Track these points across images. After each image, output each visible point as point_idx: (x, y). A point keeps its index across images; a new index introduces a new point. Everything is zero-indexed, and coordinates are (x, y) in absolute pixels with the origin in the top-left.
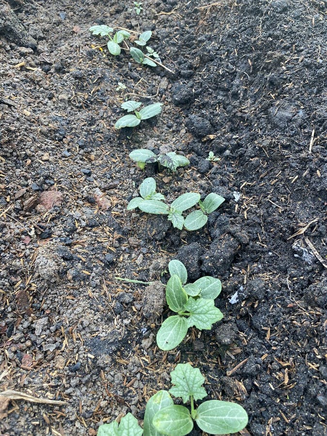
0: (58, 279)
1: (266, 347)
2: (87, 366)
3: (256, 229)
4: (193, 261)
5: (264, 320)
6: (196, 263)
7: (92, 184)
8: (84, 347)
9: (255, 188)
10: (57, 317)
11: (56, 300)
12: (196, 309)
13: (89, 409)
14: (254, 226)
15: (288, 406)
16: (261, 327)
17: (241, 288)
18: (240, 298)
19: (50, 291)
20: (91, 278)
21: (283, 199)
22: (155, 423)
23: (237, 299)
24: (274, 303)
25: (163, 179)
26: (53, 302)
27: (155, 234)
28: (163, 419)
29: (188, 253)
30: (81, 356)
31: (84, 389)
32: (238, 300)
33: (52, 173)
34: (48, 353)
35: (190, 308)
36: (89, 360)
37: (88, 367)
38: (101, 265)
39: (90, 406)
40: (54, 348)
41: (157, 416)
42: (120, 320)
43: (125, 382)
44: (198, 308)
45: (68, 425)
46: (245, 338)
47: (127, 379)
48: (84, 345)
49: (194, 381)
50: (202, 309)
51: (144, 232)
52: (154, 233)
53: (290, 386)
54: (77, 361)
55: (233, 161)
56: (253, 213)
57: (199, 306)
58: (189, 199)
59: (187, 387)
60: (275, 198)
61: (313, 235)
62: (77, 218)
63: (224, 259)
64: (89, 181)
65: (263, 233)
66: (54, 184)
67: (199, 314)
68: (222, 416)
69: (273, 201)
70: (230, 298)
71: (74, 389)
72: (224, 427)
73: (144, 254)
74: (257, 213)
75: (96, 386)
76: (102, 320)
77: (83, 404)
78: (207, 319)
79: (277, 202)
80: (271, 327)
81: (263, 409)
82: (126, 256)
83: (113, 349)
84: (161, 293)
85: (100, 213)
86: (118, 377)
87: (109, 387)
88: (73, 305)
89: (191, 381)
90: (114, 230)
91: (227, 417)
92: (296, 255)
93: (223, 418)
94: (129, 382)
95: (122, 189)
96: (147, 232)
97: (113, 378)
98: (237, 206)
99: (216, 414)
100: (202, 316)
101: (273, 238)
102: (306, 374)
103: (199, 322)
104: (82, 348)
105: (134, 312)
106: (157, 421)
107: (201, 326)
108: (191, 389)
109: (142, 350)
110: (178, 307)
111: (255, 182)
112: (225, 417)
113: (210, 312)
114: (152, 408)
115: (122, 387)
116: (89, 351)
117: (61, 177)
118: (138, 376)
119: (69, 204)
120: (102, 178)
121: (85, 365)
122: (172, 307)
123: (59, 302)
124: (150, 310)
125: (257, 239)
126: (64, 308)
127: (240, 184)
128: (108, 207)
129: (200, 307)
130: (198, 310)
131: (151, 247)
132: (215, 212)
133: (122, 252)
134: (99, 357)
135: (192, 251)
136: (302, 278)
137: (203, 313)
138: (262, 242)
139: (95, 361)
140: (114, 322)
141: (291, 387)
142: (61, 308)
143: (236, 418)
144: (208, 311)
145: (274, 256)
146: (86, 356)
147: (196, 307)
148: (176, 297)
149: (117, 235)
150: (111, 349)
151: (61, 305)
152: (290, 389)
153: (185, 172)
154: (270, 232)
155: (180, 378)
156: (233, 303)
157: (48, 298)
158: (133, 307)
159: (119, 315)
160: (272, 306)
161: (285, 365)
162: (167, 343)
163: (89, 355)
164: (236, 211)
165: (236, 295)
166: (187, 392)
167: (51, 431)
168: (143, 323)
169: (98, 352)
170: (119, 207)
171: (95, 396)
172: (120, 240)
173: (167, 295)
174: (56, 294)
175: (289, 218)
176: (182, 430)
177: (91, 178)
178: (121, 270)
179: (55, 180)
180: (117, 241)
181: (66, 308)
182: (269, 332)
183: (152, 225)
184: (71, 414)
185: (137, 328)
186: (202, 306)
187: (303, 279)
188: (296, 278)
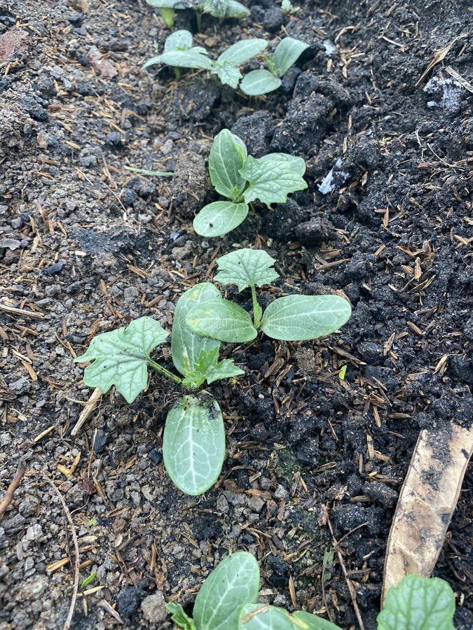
0: (21, 143)
1: (382, 240)
2: (73, 269)
3: (362, 87)
4: (257, 135)
5: (378, 199)
6: (261, 138)
7: (84, 39)
8: (69, 240)
9: (360, 32)
10: (22, 206)
11: (20, 177)
12: (260, 175)
13: (78, 330)
14: (358, 84)
15: (420, 315)
16: (374, 210)
17: (339, 163)
18: (337, 182)
19: (8, 163)
20: (81, 154)
21: (407, 31)
22: (189, 322)
23: (332, 184)
24: (394, 171)
25: (206, 42)
26: (14, 181)
27: (192, 110)
28: (203, 316)
29: (247, 125)
30: (64, 254)
31: (70, 301)
32: (333, 186)
33: (12, 7)
34: (8, 252)
35: (249, 176)
36: (78, 260)
37: (77, 271)
38: (100, 143)
39: (82, 328)
40: (17, 246)
41: (193, 312)
42: (133, 215)
43: (143, 300)
44: (263, 173)
45: (43, 350)
46: (347, 237)
47: (147, 296)
48: (68, 238)
49: (256, 264)
50: (270, 172)
51: (174, 107)
52: (190, 107)
53: (424, 284)
54: (57, 262)
55: (323, 8)
56: (358, 65)
57: (265, 170)
58: (249, 46)
59: (245, 274)
60: (393, 34)
61: (459, 59)
62: (58, 77)
63: (310, 122)
64: (79, 34)
65: (373, 90)
66: (15, 24)
67: (265, 181)
68: (305, 312)
69: (392, 39)
70: (320, 183)
71: (52, 300)
72: (311, 328)
73: (174, 140)
74: (363, 63)
75: (93, 302)
76: (101, 211)
77: (68, 324)
78: (279, 186)
79: (397, 39)
80: (390, 207)
81: (379, 326)
82: (144, 142)
83: (120, 246)
84: (202, 167)
85: (99, 81)
86: (131, 291)
87: (114, 305)
88: (49, 187)
89: (252, 265)
90: (123, 106)
91: (314, 312)
92: (431, 104)
93: (308, 314)
94: (151, 300)
95: (135, 54)
96: (178, 106)
97: (121, 291)
98: (330, 62)
99: (295, 312)
100: (271, 183)
101: (391, 94)
102: (451, 258)
103: (265, 192)
104: (64, 242)
105: (159, 210)
106: (193, 319)
107: (267, 199)
108: (251, 277)
109: (173, 262)
110: (229, 187)
111: (359, 24)
112: (312, 313)
113: (284, 176)
114: (185, 306)
115: (138, 306)
116: (77, 247)
117: (29, 16)
118: (167, 293)
119: (42, 55)
120: (100, 34)
121: (71, 268)
122: (220, 188)
123: (25, 181)
124: (183, 188)
125: (365, 101)
126: (35, 190)
127: (335, 34)
128: (112, 76)
129: (267, 171)
130: (263, 176)
131: (187, 131)
132: (293, 69)
133: (136, 137)
134: (96, 256)
135: (255, 123)
136: (442, 130)
137: (271, 178)
138: (372, 105)
139: (88, 260)
140: (122, 217)
141: (426, 286)
142: (28, 190)
143: (330, 311)
144: (280, 175)
145: (393, 119)
146: (71, 253)
147: (260, 171)
148: (226, 165)
149: (127, 112)
150: (117, 246)
151: (29, 186)
152: (424, 290)
153: (243, 32)
154: (386, 88)
155: (232, 263)
156: (325, 192)
157: (6, 175)
158: (156, 204)
159: (131, 209)
160: (392, 176)
161: (416, 254)
162: (211, 225)
163: (78, 253)
164: (328, 70)
165: (330, 177)
166: (245, 279)
167: (12, 354)
168: (173, 228)
169: (94, 249)
170: (132, 77)
171: (90, 314)
172: (133, 121)
173: (211, 167)
174: (20, 169)
175: (419, 56)
176: (237, 333)
177: (82, 30)
178: (135, 159)
179: (18, 17)
180: (127, 120)
181: (38, 190)
182: (387, 215)
183: (186, 95)
184: (47, 334)
185: (164, 233)
186: (270, 169)
187: (444, 132)
188: (431, 134)
